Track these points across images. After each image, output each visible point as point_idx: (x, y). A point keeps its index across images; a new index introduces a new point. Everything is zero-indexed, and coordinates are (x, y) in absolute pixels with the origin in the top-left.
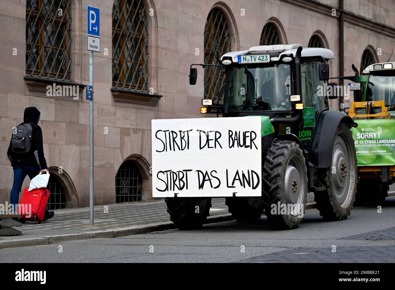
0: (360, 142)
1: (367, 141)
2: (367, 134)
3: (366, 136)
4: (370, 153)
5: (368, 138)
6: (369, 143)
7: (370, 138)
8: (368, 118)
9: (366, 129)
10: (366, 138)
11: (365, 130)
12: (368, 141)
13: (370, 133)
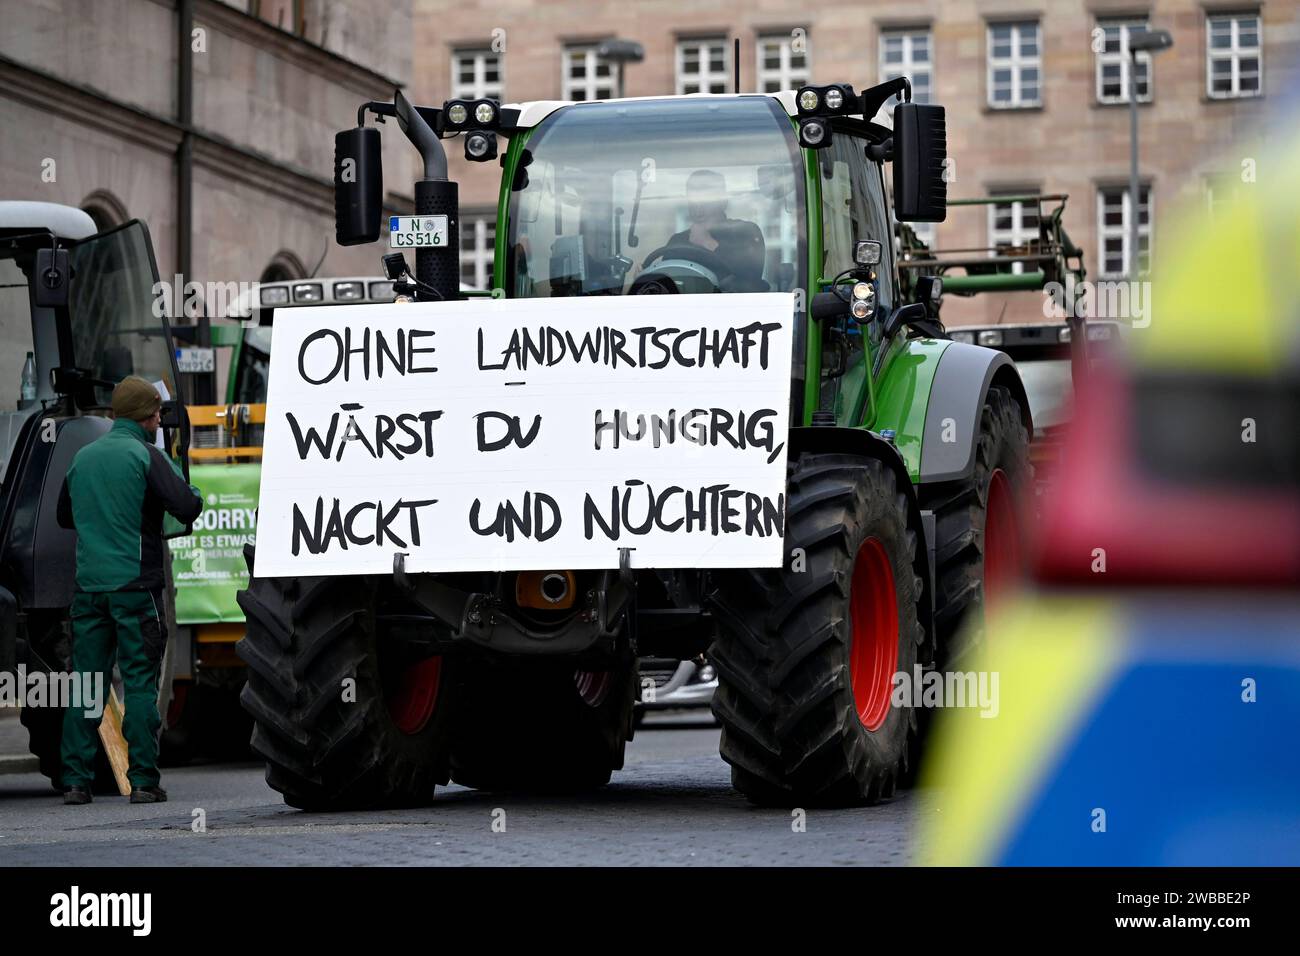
0: (202, 541)
1: (226, 537)
2: (224, 515)
3: (221, 519)
4: (234, 579)
5: (228, 526)
6: (233, 544)
7: (235, 526)
8: (229, 461)
9: (222, 496)
10: (221, 527)
11: (219, 499)
12: (229, 540)
13: (235, 511)
